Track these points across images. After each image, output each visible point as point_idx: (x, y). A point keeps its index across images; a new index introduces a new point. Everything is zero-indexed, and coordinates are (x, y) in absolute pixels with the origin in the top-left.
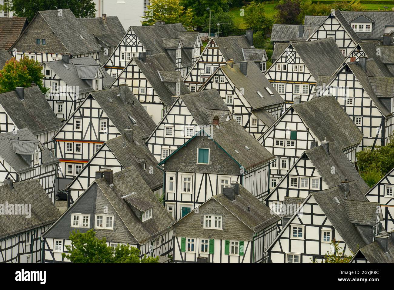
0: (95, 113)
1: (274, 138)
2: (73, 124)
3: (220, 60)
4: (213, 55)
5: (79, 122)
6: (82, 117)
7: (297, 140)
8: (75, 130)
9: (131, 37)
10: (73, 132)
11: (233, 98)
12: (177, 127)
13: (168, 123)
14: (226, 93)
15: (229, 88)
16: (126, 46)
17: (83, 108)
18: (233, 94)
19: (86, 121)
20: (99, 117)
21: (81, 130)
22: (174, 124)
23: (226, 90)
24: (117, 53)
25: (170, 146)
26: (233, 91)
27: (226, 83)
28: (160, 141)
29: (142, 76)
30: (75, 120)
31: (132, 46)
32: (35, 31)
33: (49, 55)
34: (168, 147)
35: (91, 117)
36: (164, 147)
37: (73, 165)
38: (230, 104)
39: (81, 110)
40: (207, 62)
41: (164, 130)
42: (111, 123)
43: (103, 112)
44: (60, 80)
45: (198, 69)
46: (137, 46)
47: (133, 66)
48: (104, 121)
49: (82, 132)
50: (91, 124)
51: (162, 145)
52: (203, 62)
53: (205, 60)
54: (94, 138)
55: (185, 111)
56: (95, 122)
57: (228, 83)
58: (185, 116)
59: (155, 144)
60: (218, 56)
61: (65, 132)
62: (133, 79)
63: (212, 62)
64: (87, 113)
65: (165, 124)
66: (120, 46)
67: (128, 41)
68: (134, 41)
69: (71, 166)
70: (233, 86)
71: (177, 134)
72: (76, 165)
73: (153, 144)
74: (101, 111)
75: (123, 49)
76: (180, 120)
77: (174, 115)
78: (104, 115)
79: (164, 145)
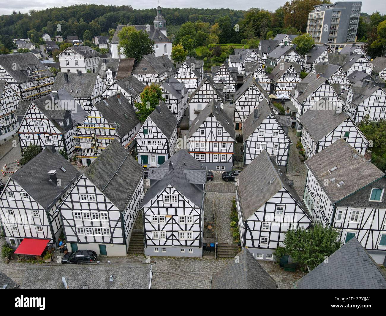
0: (214, 125)
1: (333, 136)
2: (200, 132)
3: (226, 74)
4: (223, 72)
5: (204, 130)
6: (206, 127)
7: (349, 137)
8: (201, 135)
9: (185, 65)
10: (200, 136)
11: (259, 98)
12: (267, 131)
13: (261, 129)
14: (256, 96)
15: (258, 93)
16: (183, 69)
17: (206, 122)
18: (260, 96)
19: (208, 130)
20: (217, 127)
21: (205, 135)
22: (265, 129)
23: (256, 94)
24: (179, 72)
25: (261, 142)
26: (260, 95)
27: (256, 91)
28: (255, 139)
29: (211, 89)
30: (201, 129)
31: (185, 69)
32: (142, 65)
33: (149, 75)
34: (260, 143)
35: (211, 127)
36: (257, 143)
37: (199, 154)
38: (258, 101)
39: (205, 123)
40: (220, 75)
41: (258, 133)
42: (224, 131)
43: (219, 123)
44: (169, 93)
45: (216, 78)
46: (188, 69)
47: (206, 84)
48: (220, 129)
49: (205, 136)
50: (211, 131)
51: (256, 142)
52: (218, 75)
53: (219, 74)
54: (213, 140)
55: (273, 121)
56: (214, 130)
57: (257, 90)
58: (273, 124)
59: (252, 141)
60: (225, 72)
61: (194, 137)
62: (206, 90)
63: (223, 75)
64: (209, 125)
65: (259, 129)
66: (180, 69)
67: (184, 66)
68: (186, 66)
69: (198, 155)
70: (260, 92)
71: (267, 135)
72: (201, 154)
73: (250, 141)
74: (218, 123)
75: (181, 70)
76: (269, 126)
77: (266, 124)
78: (220, 126)
79: (258, 141)
